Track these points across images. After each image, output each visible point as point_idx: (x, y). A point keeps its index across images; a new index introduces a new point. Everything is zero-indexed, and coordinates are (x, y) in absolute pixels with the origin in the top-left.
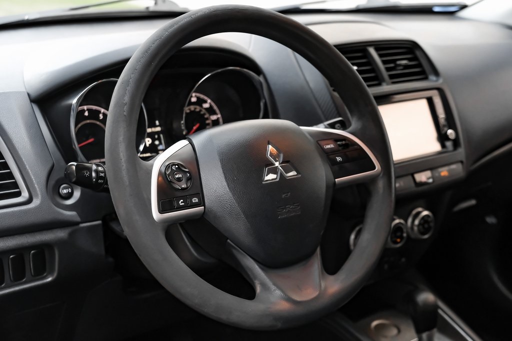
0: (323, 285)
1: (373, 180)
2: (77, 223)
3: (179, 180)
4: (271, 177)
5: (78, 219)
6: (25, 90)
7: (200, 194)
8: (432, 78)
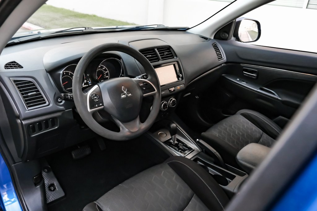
0: (140, 126)
1: (155, 94)
2: (64, 110)
3: (96, 99)
4: (124, 96)
5: (64, 109)
6: (44, 68)
7: (102, 103)
8: (175, 57)
